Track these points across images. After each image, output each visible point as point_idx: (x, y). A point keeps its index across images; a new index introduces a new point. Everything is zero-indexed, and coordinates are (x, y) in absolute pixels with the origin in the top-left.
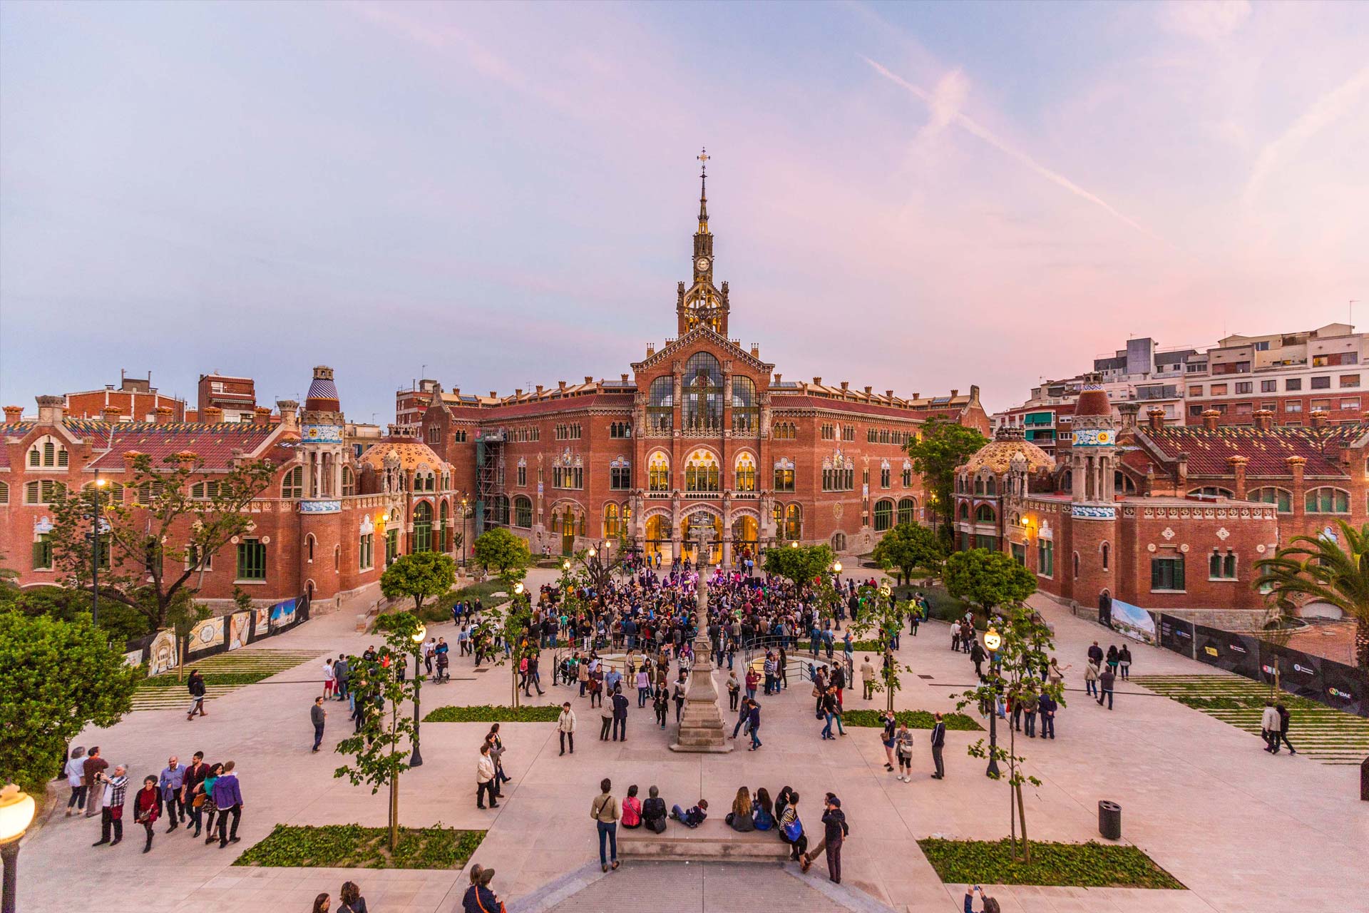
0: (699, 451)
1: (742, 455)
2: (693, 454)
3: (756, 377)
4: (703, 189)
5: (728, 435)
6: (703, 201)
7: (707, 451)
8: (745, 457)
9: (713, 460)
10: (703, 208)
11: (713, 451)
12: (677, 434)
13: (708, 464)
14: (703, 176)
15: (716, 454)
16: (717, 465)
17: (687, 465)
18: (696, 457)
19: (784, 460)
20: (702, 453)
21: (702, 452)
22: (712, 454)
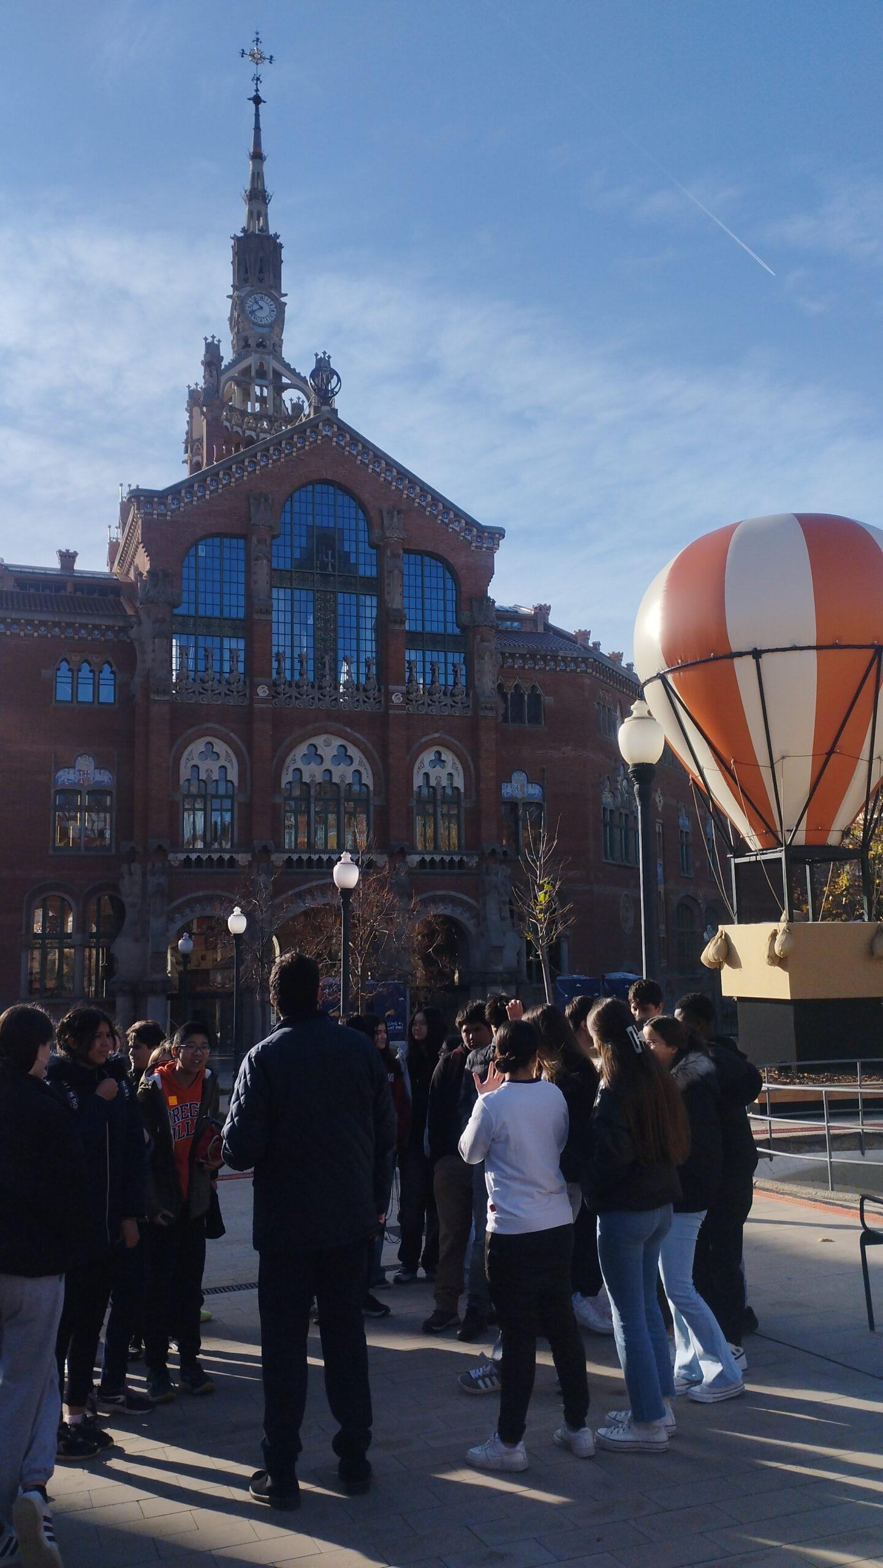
0: (319, 741)
1: (428, 756)
2: (303, 749)
3: (458, 560)
4: (257, 129)
5: (397, 699)
6: (257, 156)
7: (341, 742)
8: (439, 760)
9: (355, 766)
10: (257, 176)
11: (356, 743)
12: (262, 692)
13: (343, 777)
14: (257, 100)
15: (364, 752)
16: (368, 779)
17: (287, 777)
18: (315, 755)
19: (519, 778)
20: (329, 746)
21: (328, 744)
22: (353, 751)
